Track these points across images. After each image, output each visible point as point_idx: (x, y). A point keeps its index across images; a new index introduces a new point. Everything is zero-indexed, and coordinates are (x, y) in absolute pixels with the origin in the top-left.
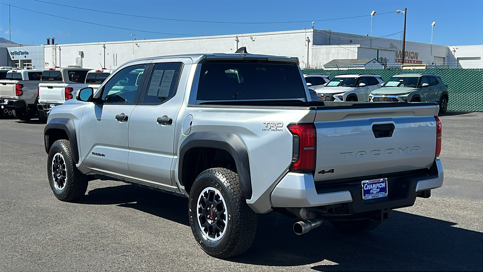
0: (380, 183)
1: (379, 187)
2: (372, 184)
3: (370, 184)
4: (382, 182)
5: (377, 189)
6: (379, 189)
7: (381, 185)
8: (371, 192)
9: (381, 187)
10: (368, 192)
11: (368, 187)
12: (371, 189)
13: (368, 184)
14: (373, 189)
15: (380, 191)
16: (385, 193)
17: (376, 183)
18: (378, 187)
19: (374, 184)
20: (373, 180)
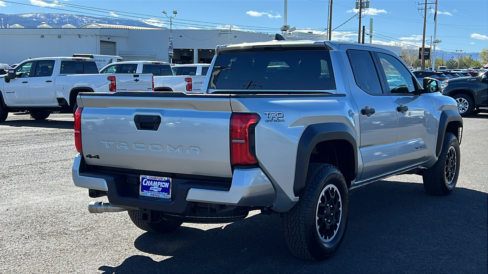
0: (163, 182)
1: (161, 186)
2: (153, 181)
3: (151, 180)
4: (165, 182)
5: (158, 187)
6: (161, 188)
7: (163, 185)
8: (150, 189)
9: (163, 186)
10: (147, 188)
11: (147, 182)
12: (151, 186)
13: (148, 180)
14: (153, 186)
15: (162, 191)
16: (168, 194)
17: (158, 181)
18: (159, 186)
19: (156, 181)
20: (154, 177)
